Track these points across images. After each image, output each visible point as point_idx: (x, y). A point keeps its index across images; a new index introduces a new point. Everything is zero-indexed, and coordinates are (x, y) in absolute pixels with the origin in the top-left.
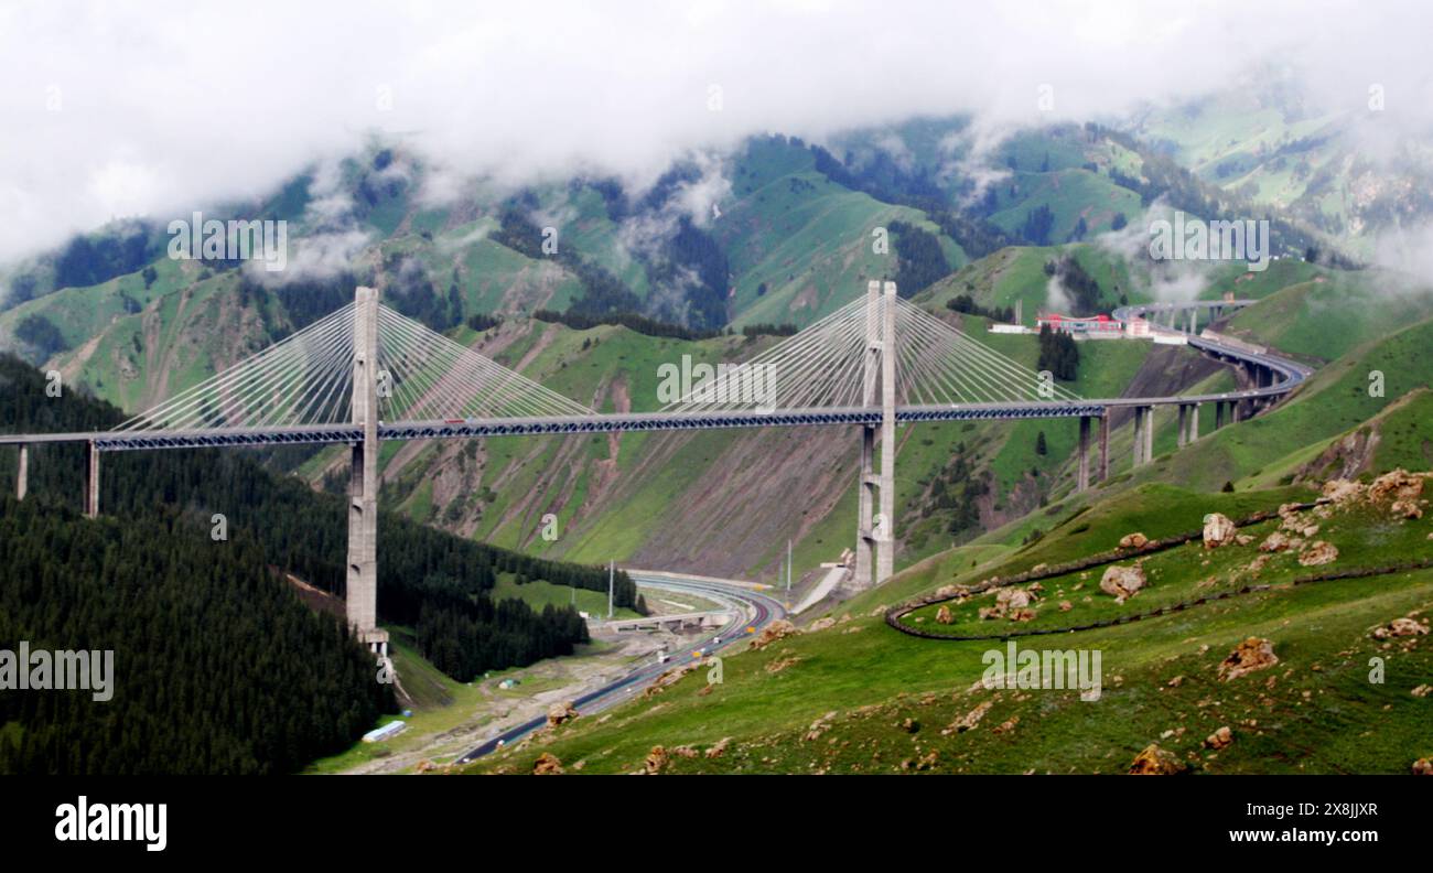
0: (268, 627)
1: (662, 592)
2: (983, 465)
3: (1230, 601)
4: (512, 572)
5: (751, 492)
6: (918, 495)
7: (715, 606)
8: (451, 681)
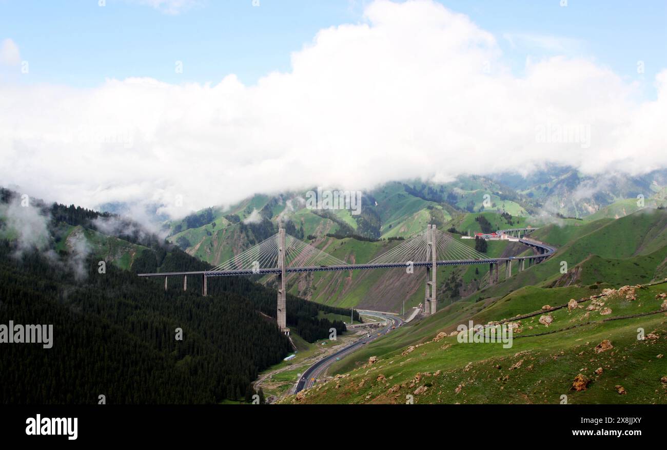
0: (256, 327)
1: (366, 316)
2: (460, 278)
3: (584, 327)
4: (323, 310)
5: (392, 286)
6: (441, 287)
7: (382, 320)
8: (308, 343)
